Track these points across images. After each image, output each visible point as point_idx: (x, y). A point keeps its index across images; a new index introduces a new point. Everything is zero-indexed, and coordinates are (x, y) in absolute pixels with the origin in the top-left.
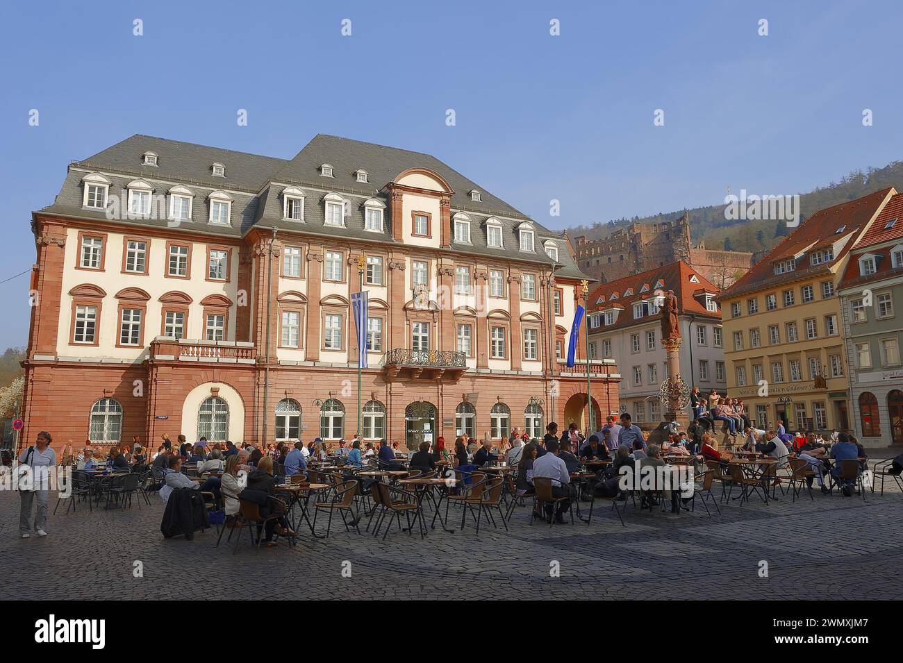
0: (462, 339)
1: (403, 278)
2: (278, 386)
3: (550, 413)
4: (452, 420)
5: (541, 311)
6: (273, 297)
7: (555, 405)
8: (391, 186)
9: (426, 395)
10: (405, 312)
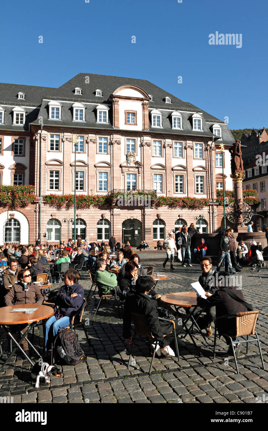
0: (157, 183)
1: (120, 149)
2: (47, 212)
3: (211, 224)
4: (150, 229)
5: (206, 165)
6: (43, 163)
7: (215, 220)
8: (112, 97)
9: (135, 215)
10: (121, 168)
